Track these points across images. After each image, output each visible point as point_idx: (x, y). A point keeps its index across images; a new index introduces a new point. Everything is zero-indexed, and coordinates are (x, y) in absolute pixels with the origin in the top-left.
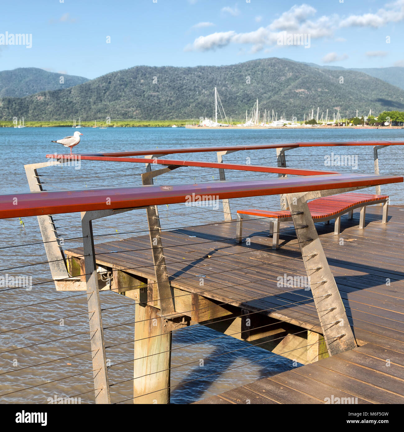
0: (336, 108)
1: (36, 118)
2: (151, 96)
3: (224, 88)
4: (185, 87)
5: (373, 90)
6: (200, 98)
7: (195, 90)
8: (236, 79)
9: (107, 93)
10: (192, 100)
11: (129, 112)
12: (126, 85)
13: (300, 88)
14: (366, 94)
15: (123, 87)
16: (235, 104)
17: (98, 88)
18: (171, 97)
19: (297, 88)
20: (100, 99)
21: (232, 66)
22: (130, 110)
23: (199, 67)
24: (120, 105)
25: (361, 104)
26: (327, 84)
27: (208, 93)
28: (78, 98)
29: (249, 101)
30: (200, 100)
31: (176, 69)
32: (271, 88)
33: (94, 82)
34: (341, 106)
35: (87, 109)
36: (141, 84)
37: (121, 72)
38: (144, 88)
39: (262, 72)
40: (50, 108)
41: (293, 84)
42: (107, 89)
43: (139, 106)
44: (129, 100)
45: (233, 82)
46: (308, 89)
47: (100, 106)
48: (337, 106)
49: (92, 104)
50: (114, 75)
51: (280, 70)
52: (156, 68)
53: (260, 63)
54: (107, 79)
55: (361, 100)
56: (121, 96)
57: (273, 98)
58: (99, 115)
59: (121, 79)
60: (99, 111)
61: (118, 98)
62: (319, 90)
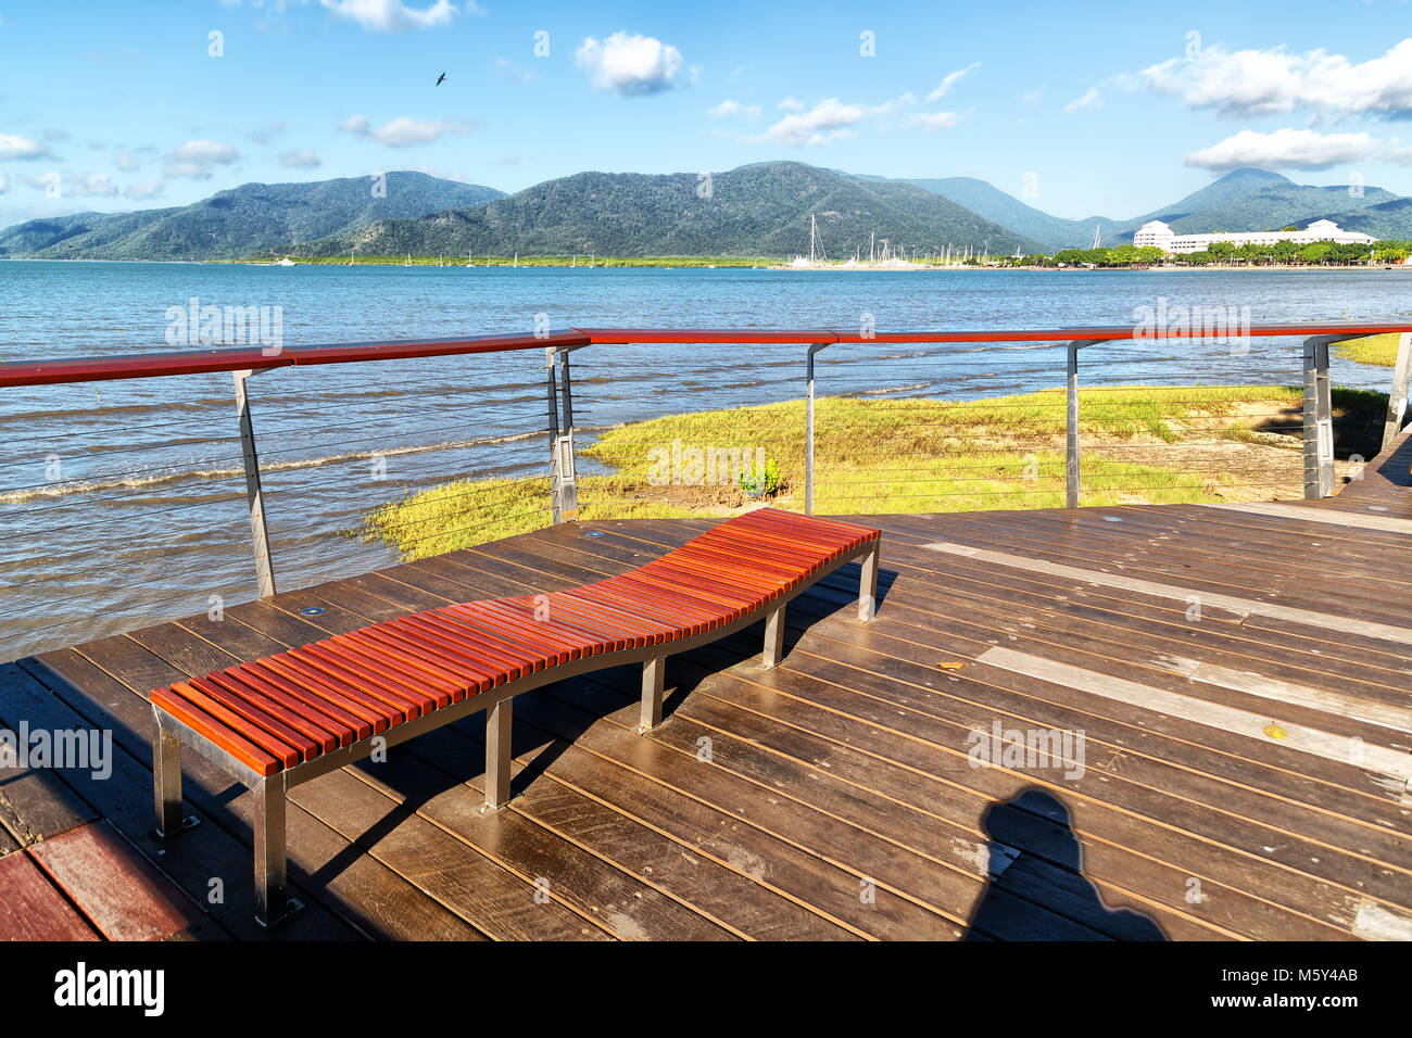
0: (882, 241)
1: (436, 252)
2: (608, 219)
3: (716, 208)
4: (658, 206)
5: (934, 214)
6: (682, 224)
7: (672, 211)
8: (733, 194)
9: (542, 214)
10: (670, 227)
11: (576, 244)
12: (569, 203)
13: (830, 210)
14: (925, 219)
15: (564, 204)
16: (734, 233)
17: (526, 206)
18: (638, 221)
19: (825, 209)
20: (530, 223)
21: (726, 174)
22: (578, 240)
23: (677, 175)
24: (563, 231)
25: (919, 234)
26: (869, 204)
27: (693, 216)
28: (496, 222)
29: (753, 228)
30: (681, 227)
31: (643, 178)
32: (785, 209)
33: (520, 196)
34: (890, 237)
35: (513, 238)
36: (592, 201)
37: (560, 181)
38: (596, 207)
39: (772, 184)
40: (456, 237)
41: (818, 203)
42: (540, 208)
43: (592, 236)
44: (575, 225)
45: (729, 199)
46: (842, 211)
47: (532, 234)
48: (884, 237)
49: (519, 230)
50: (549, 185)
51: (799, 182)
52: (612, 175)
53: (768, 170)
54: (539, 192)
55: (918, 228)
56: (562, 219)
57: (790, 225)
58: (532, 248)
59: (561, 193)
60: (532, 242)
61: (558, 221)
62: (858, 212)
